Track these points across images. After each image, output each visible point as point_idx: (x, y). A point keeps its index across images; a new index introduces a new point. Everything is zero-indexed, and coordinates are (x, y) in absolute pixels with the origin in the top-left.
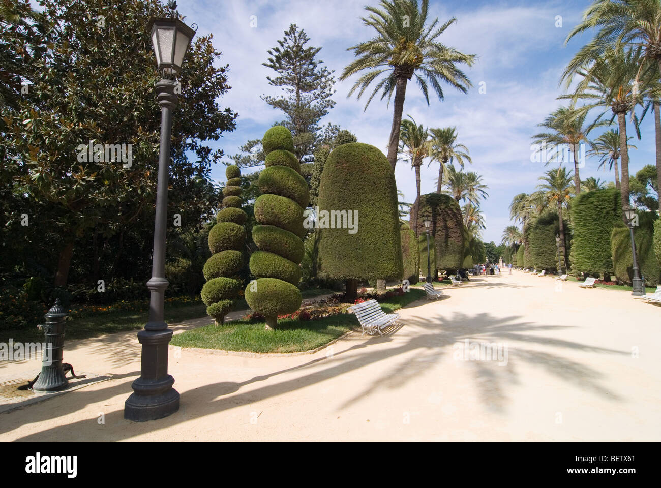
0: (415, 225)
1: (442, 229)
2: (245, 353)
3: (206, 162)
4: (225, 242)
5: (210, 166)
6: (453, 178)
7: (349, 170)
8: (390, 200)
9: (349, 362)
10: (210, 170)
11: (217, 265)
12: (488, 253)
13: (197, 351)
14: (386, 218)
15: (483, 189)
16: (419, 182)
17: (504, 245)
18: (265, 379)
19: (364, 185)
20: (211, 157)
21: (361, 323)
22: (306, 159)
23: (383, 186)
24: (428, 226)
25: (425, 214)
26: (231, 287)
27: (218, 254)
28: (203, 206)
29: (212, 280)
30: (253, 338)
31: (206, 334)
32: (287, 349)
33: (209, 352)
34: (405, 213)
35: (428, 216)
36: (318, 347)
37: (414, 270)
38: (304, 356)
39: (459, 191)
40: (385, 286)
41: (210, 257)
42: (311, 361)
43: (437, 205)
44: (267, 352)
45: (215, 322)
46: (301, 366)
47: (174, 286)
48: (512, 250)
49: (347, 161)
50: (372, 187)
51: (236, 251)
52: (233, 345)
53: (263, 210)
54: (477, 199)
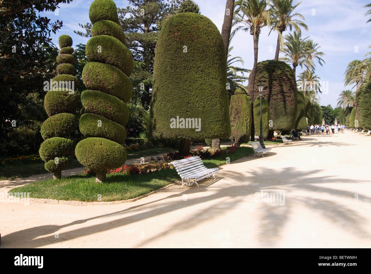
0: (252, 89)
1: (276, 93)
2: (73, 202)
3: (45, 32)
4: (59, 106)
5: (50, 36)
6: (291, 45)
7: (180, 38)
8: (219, 67)
9: (160, 209)
10: (51, 39)
11: (52, 126)
12: (325, 115)
13: (33, 201)
14: (214, 84)
15: (319, 56)
16: (256, 49)
17: (340, 108)
18: (83, 223)
19: (194, 53)
20: (50, 27)
21: (181, 176)
22: (153, 28)
23: (212, 54)
24: (261, 91)
25: (263, 79)
26: (66, 146)
27: (53, 116)
28: (44, 73)
29: (48, 139)
30: (82, 189)
31: (43, 186)
32: (110, 198)
33: (43, 202)
34: (244, 78)
35: (265, 81)
36: (138, 196)
37: (245, 130)
38: (124, 204)
39: (296, 59)
40: (220, 145)
41: (46, 119)
42: (129, 207)
43: (274, 71)
44: (92, 201)
45: (54, 176)
46: (118, 212)
47: (26, 145)
48: (346, 112)
49: (178, 31)
50: (202, 55)
51: (70, 114)
52: (64, 195)
53: (88, 76)
54: (313, 65)
